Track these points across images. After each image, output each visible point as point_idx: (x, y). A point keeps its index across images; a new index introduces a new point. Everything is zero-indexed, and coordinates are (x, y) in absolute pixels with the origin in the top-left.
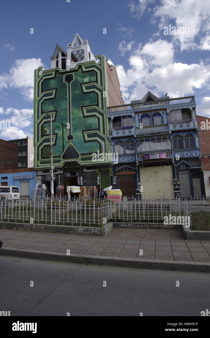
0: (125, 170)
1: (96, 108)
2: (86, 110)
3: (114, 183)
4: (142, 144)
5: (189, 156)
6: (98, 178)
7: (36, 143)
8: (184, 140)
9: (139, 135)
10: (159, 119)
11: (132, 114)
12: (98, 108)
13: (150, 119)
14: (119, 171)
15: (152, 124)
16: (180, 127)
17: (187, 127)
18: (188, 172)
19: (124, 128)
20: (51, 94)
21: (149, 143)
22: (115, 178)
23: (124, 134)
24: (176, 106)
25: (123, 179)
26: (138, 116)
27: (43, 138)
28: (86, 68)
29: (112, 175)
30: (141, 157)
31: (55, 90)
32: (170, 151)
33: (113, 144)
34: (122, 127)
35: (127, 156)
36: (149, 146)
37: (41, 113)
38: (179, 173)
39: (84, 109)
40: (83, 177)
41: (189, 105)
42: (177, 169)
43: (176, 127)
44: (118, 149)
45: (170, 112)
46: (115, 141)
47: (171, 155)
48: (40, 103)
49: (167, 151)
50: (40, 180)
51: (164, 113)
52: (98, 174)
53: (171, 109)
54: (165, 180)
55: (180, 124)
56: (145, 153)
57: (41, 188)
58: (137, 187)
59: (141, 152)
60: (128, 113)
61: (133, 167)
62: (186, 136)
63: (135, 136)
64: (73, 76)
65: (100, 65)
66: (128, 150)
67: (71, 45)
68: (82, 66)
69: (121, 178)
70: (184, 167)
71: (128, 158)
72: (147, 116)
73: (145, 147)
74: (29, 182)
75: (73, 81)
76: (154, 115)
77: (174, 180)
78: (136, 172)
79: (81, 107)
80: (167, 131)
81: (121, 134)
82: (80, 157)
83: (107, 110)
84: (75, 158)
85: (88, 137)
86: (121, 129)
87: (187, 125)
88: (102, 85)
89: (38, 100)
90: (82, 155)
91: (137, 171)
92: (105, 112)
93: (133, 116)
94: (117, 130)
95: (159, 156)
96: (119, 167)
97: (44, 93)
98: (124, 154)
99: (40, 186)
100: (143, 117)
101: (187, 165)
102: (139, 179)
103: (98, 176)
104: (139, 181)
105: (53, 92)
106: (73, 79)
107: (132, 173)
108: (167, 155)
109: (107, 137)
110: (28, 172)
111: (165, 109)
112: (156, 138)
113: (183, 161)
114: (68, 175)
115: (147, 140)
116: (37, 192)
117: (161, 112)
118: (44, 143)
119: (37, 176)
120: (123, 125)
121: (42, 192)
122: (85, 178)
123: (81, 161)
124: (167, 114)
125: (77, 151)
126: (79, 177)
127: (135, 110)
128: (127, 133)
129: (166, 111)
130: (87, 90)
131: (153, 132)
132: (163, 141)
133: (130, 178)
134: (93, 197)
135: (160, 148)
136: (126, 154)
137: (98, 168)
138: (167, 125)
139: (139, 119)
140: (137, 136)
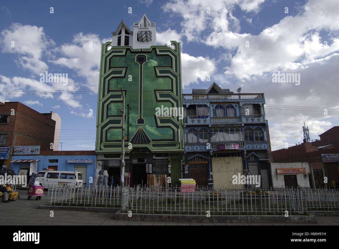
0: (197, 159)
1: (170, 93)
2: (159, 94)
3: (185, 172)
4: (215, 134)
5: (259, 148)
6: (170, 166)
7: (100, 123)
8: (254, 133)
9: (214, 125)
10: (232, 112)
11: (207, 104)
12: (172, 93)
13: (223, 111)
14: (191, 160)
15: (226, 116)
16: (252, 121)
17: (258, 121)
18: (257, 163)
19: (199, 117)
20: (121, 72)
21: (223, 133)
22: (187, 167)
23: (199, 122)
24: (248, 100)
25: (195, 169)
26: (212, 107)
27: (109, 118)
28: (160, 51)
29: (184, 164)
30: (215, 146)
31: (125, 69)
32: (242, 143)
33: (187, 131)
34: (197, 116)
35: (200, 145)
36: (223, 137)
37: (107, 91)
38: (249, 164)
39: (158, 92)
40: (152, 165)
41: (259, 101)
42: (247, 161)
43: (248, 120)
44: (192, 137)
45: (243, 106)
46: (189, 128)
47: (243, 146)
48: (106, 80)
49: (240, 143)
50: (100, 166)
51: (237, 106)
52: (169, 162)
53: (244, 103)
54: (236, 170)
55: (252, 118)
56: (219, 143)
57: (103, 175)
58: (209, 177)
59: (215, 142)
60: (203, 102)
61: (205, 156)
62: (256, 129)
63: (210, 126)
64: (145, 57)
65: (176, 51)
66: (202, 139)
67: (138, 24)
68: (156, 49)
69: (192, 167)
70: (253, 158)
71: (193, 147)
72: (221, 107)
73: (219, 137)
74: (87, 167)
75: (146, 62)
76: (228, 107)
77: (245, 171)
78: (209, 162)
79: (154, 90)
80: (240, 123)
81: (196, 122)
82: (152, 143)
83: (182, 97)
84: (146, 143)
85: (161, 123)
86: (196, 118)
87: (257, 120)
88: (176, 71)
89: (104, 77)
90: (153, 140)
91: (210, 160)
92: (179, 99)
93: (209, 106)
94: (192, 118)
95: (234, 147)
96: (191, 156)
97: (112, 69)
98: (197, 143)
99: (101, 173)
100: (217, 107)
101: (256, 157)
102: (211, 168)
103: (169, 164)
104: (212, 171)
105: (122, 71)
106: (145, 61)
107: (204, 162)
108: (240, 146)
109: (182, 124)
110: (87, 156)
111: (238, 103)
112: (229, 129)
113: (253, 153)
114: (135, 161)
115: (221, 131)
116: (98, 179)
117: (234, 105)
118: (110, 125)
119: (97, 160)
120: (198, 114)
121: (104, 180)
122: (154, 166)
123: (152, 147)
124: (240, 107)
125: (148, 136)
126: (148, 164)
127: (210, 100)
128: (202, 122)
129: (239, 105)
130: (160, 74)
131: (227, 124)
132: (236, 133)
133: (202, 168)
134: (165, 186)
135: (233, 139)
136: (199, 143)
137: (170, 155)
138: (240, 117)
139: (213, 110)
140: (212, 125)
